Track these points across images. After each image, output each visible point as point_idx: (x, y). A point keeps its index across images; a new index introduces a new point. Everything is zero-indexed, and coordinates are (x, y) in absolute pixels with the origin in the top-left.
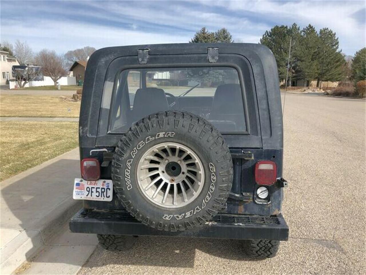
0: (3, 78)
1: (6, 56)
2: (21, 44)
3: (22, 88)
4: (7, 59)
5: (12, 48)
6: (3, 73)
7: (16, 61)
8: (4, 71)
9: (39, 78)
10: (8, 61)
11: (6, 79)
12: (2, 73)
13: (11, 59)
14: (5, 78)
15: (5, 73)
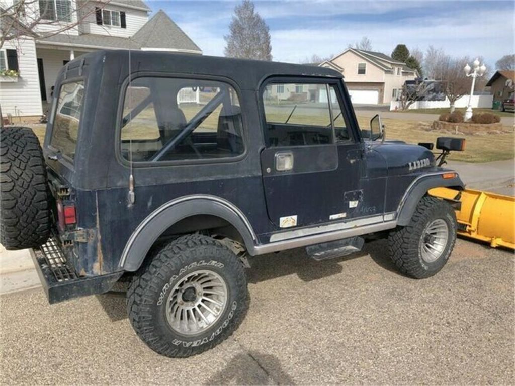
0: (393, 96)
1: (402, 68)
2: (434, 51)
3: (405, 109)
4: (403, 72)
5: (422, 57)
6: (394, 90)
7: (415, 74)
8: (395, 88)
9: (437, 97)
10: (403, 75)
11: (397, 97)
12: (392, 90)
13: (407, 73)
14: (395, 96)
15: (396, 90)
